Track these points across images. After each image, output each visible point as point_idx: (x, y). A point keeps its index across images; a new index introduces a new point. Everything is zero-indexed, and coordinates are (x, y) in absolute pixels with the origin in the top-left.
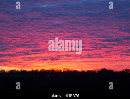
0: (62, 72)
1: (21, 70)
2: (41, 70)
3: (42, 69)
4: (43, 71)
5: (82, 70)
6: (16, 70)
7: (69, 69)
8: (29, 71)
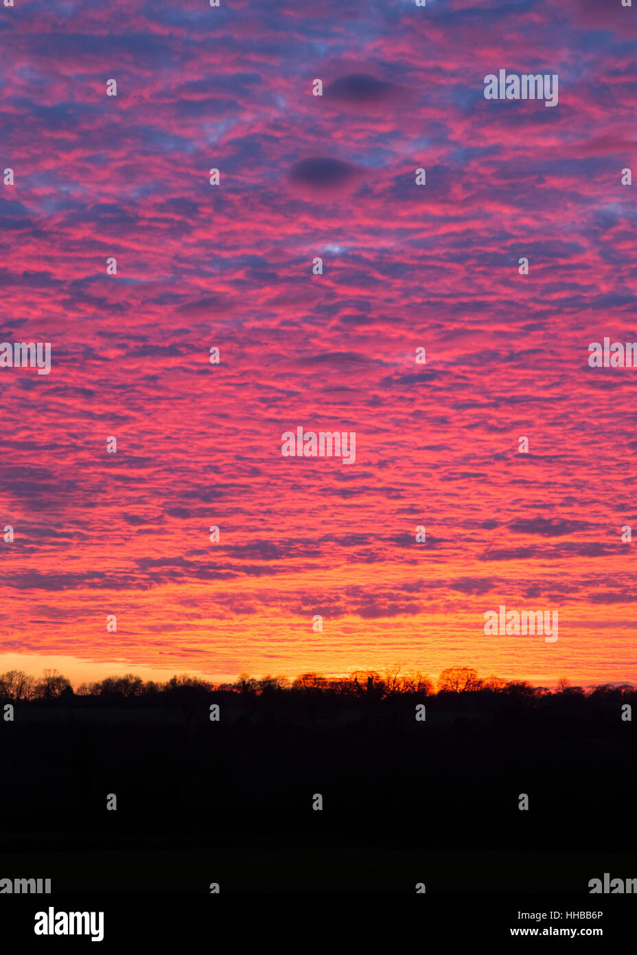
0: (433, 696)
1: (173, 682)
2: (296, 683)
3: (307, 677)
4: (309, 683)
5: (563, 682)
6: (139, 682)
7: (479, 677)
8: (223, 686)
